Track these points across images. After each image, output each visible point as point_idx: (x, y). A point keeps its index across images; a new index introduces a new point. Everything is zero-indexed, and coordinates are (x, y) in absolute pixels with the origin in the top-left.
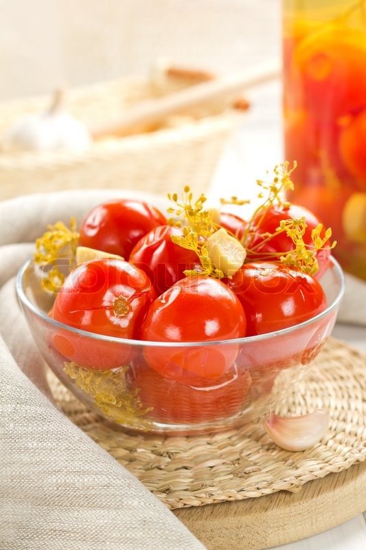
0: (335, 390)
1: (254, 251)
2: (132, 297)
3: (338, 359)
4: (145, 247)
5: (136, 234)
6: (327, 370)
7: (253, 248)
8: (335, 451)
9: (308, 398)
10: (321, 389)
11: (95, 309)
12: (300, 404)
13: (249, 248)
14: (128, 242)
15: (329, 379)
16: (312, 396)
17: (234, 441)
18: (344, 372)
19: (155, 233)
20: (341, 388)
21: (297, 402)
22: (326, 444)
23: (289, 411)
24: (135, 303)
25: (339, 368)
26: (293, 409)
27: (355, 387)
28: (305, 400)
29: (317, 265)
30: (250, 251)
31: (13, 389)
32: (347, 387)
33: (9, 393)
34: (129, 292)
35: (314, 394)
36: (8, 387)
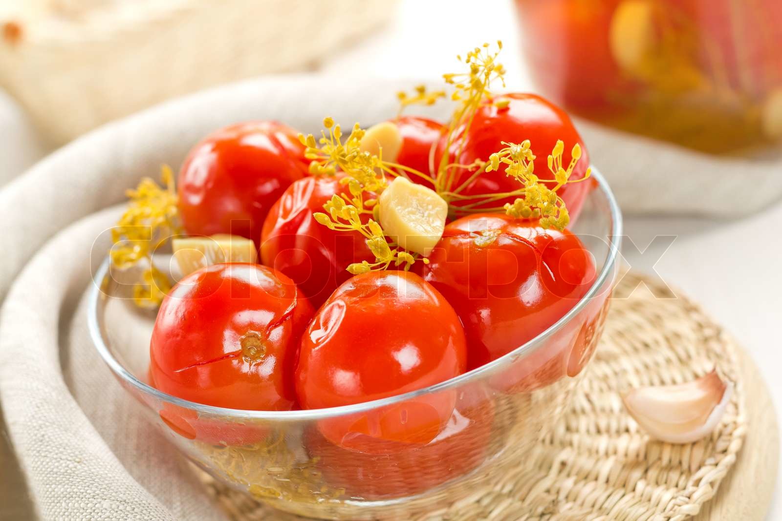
0: (637, 371)
1: (461, 193)
2: (270, 324)
3: (636, 307)
4: (281, 222)
5: (268, 187)
6: (620, 334)
7: (460, 189)
8: (649, 500)
9: (594, 397)
10: (616, 374)
11: (211, 361)
12: (583, 411)
13: (453, 189)
14: (257, 209)
15: (625, 352)
16: (601, 390)
17: (487, 507)
18: (650, 334)
19: (292, 193)
20: (647, 367)
21: (578, 408)
22: (634, 490)
23: (568, 429)
24: (277, 334)
25: (640, 327)
26: (573, 424)
27: (668, 361)
28: (589, 401)
29: (566, 213)
30: (454, 194)
31: (114, 506)
32: (657, 364)
33: (108, 514)
34: (264, 317)
35: (604, 386)
36: (106, 504)
